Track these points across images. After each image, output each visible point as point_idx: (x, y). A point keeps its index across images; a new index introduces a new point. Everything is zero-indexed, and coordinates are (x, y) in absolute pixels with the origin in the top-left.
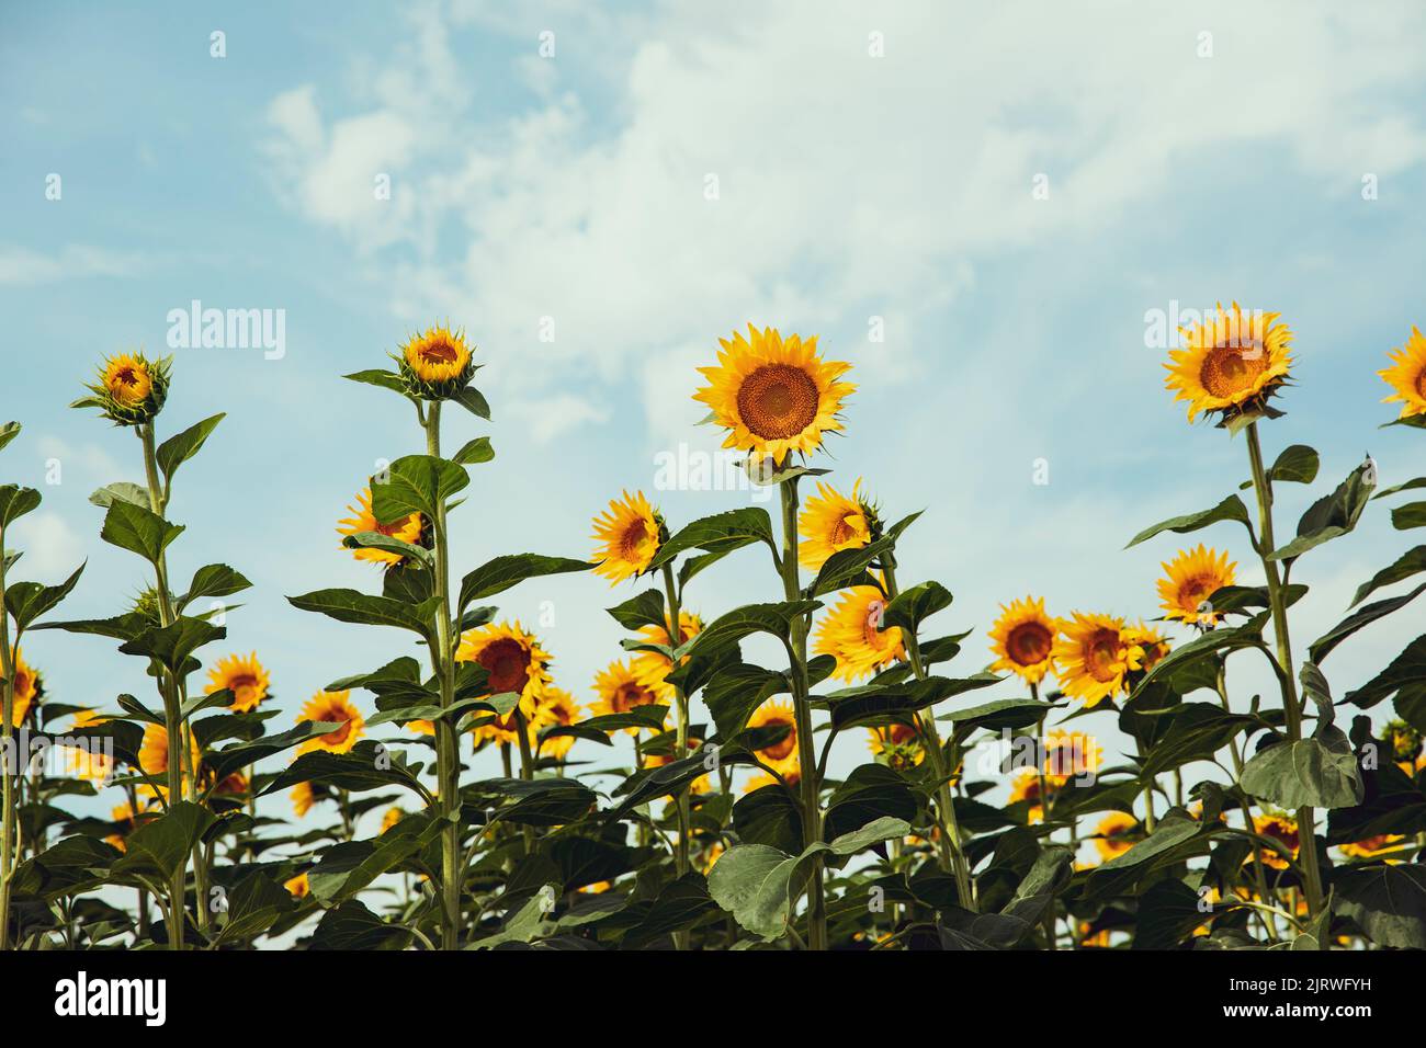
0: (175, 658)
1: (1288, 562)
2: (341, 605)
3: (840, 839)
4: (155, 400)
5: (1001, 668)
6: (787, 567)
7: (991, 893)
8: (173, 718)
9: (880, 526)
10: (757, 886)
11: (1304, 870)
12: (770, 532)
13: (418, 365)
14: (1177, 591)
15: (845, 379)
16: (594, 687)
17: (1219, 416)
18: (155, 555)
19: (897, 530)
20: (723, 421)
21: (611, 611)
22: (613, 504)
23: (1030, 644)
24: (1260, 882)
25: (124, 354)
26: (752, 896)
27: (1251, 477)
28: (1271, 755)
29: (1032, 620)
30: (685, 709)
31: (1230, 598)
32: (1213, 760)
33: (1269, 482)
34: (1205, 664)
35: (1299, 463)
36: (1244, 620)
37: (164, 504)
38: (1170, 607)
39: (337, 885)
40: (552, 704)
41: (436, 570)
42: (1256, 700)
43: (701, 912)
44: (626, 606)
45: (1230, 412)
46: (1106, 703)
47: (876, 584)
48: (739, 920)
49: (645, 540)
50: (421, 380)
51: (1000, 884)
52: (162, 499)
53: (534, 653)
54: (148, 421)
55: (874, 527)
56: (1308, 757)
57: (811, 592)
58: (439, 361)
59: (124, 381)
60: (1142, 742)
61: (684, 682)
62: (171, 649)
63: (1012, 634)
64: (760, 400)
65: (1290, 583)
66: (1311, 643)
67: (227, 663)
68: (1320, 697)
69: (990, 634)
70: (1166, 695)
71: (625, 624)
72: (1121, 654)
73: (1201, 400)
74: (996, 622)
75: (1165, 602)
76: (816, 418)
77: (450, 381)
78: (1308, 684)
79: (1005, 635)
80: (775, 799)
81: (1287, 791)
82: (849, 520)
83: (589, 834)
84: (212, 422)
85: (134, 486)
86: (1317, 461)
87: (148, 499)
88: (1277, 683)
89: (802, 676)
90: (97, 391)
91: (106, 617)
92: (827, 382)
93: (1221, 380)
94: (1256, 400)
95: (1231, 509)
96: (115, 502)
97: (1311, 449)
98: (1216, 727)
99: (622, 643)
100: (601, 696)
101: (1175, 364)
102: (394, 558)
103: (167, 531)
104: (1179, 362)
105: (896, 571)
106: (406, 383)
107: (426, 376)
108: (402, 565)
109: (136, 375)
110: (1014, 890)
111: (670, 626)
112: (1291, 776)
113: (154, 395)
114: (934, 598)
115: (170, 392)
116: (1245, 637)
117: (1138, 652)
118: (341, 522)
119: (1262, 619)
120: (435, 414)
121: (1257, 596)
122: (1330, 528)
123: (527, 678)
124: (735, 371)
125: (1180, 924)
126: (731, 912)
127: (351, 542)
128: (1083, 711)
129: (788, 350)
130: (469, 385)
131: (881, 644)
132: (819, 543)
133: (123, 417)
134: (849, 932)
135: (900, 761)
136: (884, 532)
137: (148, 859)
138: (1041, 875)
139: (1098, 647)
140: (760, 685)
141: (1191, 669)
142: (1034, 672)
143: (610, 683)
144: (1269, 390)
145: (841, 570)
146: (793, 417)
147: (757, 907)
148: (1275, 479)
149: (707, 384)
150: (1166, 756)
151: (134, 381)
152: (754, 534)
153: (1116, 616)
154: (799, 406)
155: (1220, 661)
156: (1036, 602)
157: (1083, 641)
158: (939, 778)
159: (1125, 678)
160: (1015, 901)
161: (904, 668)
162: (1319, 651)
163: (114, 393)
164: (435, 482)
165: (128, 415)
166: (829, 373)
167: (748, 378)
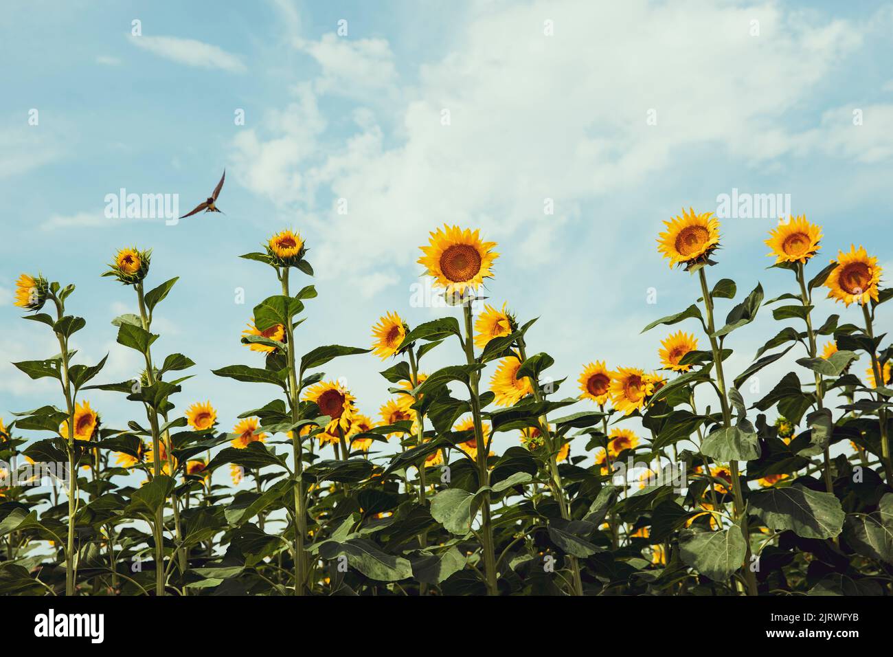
0: (155, 402)
1: (722, 338)
2: (241, 373)
3: (497, 484)
4: (143, 270)
5: (585, 398)
6: (468, 347)
7: (579, 511)
8: (156, 433)
9: (516, 326)
10: (455, 510)
11: (734, 493)
12: (458, 329)
13: (276, 249)
14: (669, 355)
15: (494, 251)
16: (380, 414)
17: (685, 265)
18: (144, 349)
19: (525, 327)
20: (432, 273)
21: (382, 373)
22: (382, 319)
23: (599, 385)
24: (714, 500)
25: (127, 249)
26: (452, 515)
27: (703, 296)
28: (717, 434)
29: (599, 372)
30: (421, 422)
31: (694, 357)
32: (689, 440)
33: (711, 297)
34: (683, 391)
35: (726, 288)
36: (700, 368)
37: (149, 324)
38: (666, 363)
39: (239, 515)
40: (358, 423)
41: (288, 354)
42: (708, 408)
43: (429, 524)
44: (390, 370)
45: (691, 263)
46: (636, 413)
47: (515, 355)
48: (446, 527)
49: (399, 337)
50: (278, 257)
51: (583, 506)
52: (148, 321)
53: (346, 396)
54: (140, 282)
55: (514, 326)
56: (734, 435)
57: (480, 360)
58: (287, 247)
59: (127, 262)
60: (655, 432)
61: (420, 408)
62: (153, 397)
63: (589, 380)
64: (451, 262)
65: (723, 348)
66: (735, 378)
67: (195, 407)
68: (739, 405)
69: (578, 380)
70: (666, 407)
71: (390, 380)
72: (643, 387)
73: (676, 257)
74: (581, 374)
75: (662, 360)
76: (480, 271)
77: (292, 257)
78: (733, 399)
79: (587, 380)
80: (465, 466)
81: (724, 453)
82: (501, 323)
83: (377, 488)
84: (172, 281)
85: (134, 315)
86: (735, 287)
87: (141, 322)
88: (718, 399)
89: (477, 402)
90: (113, 267)
91: (120, 382)
92: (485, 252)
93: (686, 247)
94: (703, 257)
95: (693, 312)
96: (123, 324)
97: (732, 281)
98: (690, 422)
99: (389, 389)
100: (384, 418)
101: (663, 240)
102: (270, 349)
103: (150, 338)
104: (664, 238)
105: (525, 348)
106: (271, 259)
107: (280, 255)
108: (275, 353)
109: (133, 259)
110: (589, 508)
111: (413, 380)
112: (725, 446)
113: (142, 268)
114: (545, 361)
115: (151, 267)
116: (701, 376)
117: (650, 386)
118: (243, 332)
119: (710, 366)
120: (286, 274)
121: (707, 355)
122: (742, 320)
123: (343, 410)
124: (439, 249)
125: (674, 523)
126: (442, 524)
127: (245, 341)
128: (625, 417)
129: (465, 237)
130: (303, 258)
131: (520, 386)
132: (486, 336)
133: (127, 280)
134: (510, 534)
135: (534, 446)
136: (519, 329)
137: (143, 505)
138: (601, 500)
139: (631, 384)
140: (456, 408)
141: (677, 393)
142: (601, 399)
143: (388, 411)
144: (709, 251)
145: (496, 348)
146: (468, 270)
147: (455, 521)
148: (715, 296)
149: (424, 255)
150: (665, 438)
151: (132, 262)
152: (451, 331)
153: (639, 369)
154: (471, 265)
155: (691, 390)
156: (601, 363)
157: (623, 382)
158: (550, 452)
159: (645, 400)
160: (589, 514)
161: (531, 397)
162: (739, 383)
163: (122, 268)
164: (287, 309)
165: (129, 279)
166: (486, 248)
167: (445, 251)
